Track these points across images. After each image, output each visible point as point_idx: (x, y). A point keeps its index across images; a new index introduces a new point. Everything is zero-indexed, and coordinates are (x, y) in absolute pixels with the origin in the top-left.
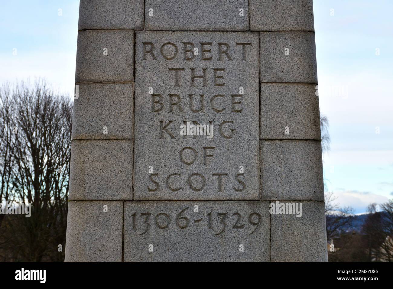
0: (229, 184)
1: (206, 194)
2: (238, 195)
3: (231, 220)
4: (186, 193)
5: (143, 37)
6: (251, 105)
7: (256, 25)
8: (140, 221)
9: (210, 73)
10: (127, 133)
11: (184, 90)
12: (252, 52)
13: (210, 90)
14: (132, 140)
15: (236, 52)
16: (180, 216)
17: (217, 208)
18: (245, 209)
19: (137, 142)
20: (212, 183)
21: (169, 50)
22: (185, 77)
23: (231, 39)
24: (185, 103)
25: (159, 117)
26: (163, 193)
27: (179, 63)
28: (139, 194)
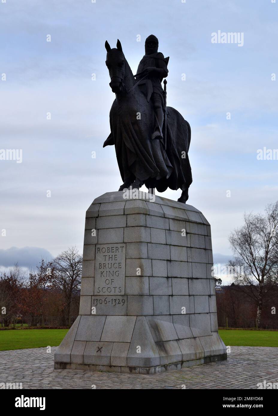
0: (117, 290)
1: (112, 293)
2: (119, 294)
3: (117, 301)
4: (107, 293)
5: (98, 246)
6: (123, 265)
7: (125, 241)
8: (95, 301)
9: (113, 256)
10: (93, 276)
11: (107, 262)
12: (124, 249)
13: (113, 262)
14: (94, 277)
15: (120, 250)
16: (105, 300)
17: (114, 298)
18: (121, 298)
19: (95, 278)
20: (113, 290)
21: (104, 250)
22: (107, 258)
23: (119, 246)
24: (107, 266)
25: (101, 270)
26: (101, 293)
27: (106, 254)
28: (96, 294)
